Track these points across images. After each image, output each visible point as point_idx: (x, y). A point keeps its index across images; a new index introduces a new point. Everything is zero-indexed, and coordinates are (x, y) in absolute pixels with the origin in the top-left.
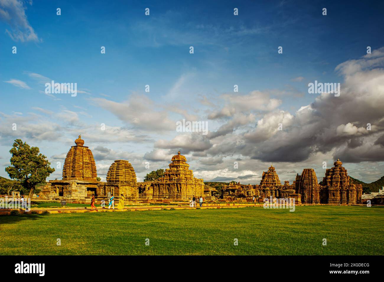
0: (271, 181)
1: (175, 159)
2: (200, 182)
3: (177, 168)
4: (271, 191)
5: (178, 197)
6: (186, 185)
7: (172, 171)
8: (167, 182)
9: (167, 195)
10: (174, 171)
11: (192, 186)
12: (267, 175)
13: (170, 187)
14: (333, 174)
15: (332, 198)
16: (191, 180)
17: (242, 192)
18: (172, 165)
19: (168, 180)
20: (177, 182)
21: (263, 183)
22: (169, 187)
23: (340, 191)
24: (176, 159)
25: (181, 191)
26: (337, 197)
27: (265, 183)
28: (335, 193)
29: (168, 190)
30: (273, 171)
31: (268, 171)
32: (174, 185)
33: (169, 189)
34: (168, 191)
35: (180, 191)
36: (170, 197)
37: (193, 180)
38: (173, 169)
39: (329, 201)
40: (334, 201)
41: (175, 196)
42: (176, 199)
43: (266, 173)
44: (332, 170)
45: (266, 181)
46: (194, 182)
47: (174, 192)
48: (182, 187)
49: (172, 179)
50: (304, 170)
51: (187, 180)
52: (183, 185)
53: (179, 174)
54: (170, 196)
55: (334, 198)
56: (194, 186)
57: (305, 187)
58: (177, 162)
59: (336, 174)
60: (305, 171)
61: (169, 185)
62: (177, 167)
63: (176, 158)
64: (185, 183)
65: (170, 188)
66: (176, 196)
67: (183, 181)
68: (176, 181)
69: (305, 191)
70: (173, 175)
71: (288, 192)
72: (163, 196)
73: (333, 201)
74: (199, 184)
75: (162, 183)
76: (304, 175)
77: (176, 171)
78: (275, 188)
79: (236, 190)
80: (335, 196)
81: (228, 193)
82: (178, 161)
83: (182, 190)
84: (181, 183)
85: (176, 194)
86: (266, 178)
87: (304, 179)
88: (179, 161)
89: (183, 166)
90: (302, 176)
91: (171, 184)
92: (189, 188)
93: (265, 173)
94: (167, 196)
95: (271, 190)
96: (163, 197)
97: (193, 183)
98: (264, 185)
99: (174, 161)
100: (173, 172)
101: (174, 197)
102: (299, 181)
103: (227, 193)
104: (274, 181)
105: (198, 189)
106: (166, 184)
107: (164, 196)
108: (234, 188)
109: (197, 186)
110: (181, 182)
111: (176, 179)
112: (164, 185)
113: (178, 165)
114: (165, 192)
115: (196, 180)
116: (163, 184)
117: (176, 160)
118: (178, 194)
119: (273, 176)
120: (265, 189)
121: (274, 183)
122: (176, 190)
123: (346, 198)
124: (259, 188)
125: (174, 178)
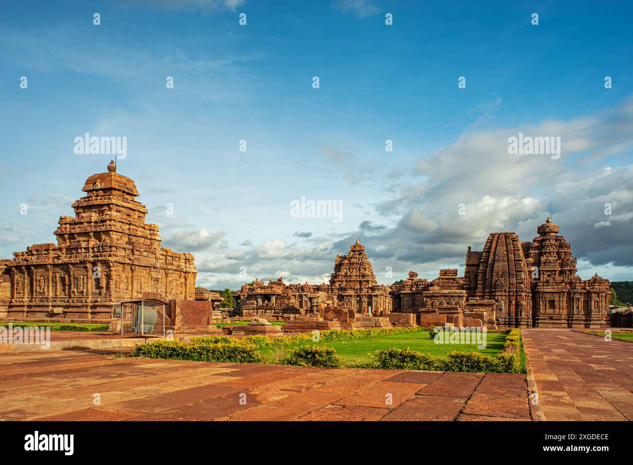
0: (356, 276)
1: (94, 183)
2: (182, 264)
3: (102, 212)
4: (358, 299)
5: (98, 309)
6: (132, 270)
7: (82, 223)
8: (58, 258)
9: (58, 303)
10: (90, 222)
11: (154, 275)
12: (346, 261)
13: (69, 276)
14: (541, 254)
15: (547, 312)
16: (150, 255)
17: (291, 301)
18: (85, 204)
19: (64, 251)
20: (97, 256)
21: (337, 281)
22: (66, 276)
23: (569, 293)
24: (99, 185)
25: (108, 288)
26: (561, 310)
27: (341, 281)
28: (556, 299)
29: (64, 284)
30: (360, 254)
31: (350, 253)
32: (86, 268)
33: (67, 282)
34: (64, 290)
35: (104, 290)
36: (70, 310)
37: (159, 253)
38: (84, 215)
39: (540, 321)
40: (555, 320)
41: (87, 306)
42: (90, 316)
43: (344, 258)
44: (536, 244)
45: (346, 275)
46: (160, 261)
47: (82, 292)
48: (113, 273)
49: (76, 249)
50: (493, 235)
51: (136, 252)
52: (120, 268)
53: (107, 233)
54: (68, 307)
55: (554, 311)
56: (161, 275)
57: (499, 283)
58: (101, 193)
59: (550, 253)
60: (496, 239)
61: (65, 267)
62: (100, 208)
63: (101, 182)
64: (128, 261)
65: (70, 280)
66: (92, 307)
67: (118, 254)
68: (94, 252)
69: (498, 293)
70: (86, 234)
71: (445, 296)
72: (43, 306)
73: (551, 321)
74: (179, 270)
75: (40, 262)
76: (492, 250)
77: (96, 222)
78: (368, 292)
79: (274, 295)
80: (557, 306)
81: (256, 303)
82: (104, 190)
83: (112, 286)
84: (110, 259)
85: (90, 300)
86: (345, 270)
87: (494, 261)
88: (108, 190)
89: (122, 209)
90: (488, 251)
91: (73, 264)
92: (143, 280)
93: (340, 257)
94: (59, 306)
95: (358, 296)
96: (45, 309)
97: (158, 265)
98: (340, 285)
99: (91, 191)
100: (86, 224)
101: (84, 309)
102: (478, 265)
103: (253, 301)
104: (363, 276)
105: (174, 284)
106: (55, 265)
107: (47, 306)
108: (268, 291)
109: (173, 276)
110: (110, 256)
111: (91, 246)
112: (47, 270)
113: (106, 202)
114: (51, 294)
115: (169, 254)
116: (44, 266)
117: (99, 187)
118: (99, 300)
119: (362, 264)
120: (344, 294)
121: (364, 281)
122: (90, 286)
123: (582, 313)
124: (328, 291)
125: (84, 245)
